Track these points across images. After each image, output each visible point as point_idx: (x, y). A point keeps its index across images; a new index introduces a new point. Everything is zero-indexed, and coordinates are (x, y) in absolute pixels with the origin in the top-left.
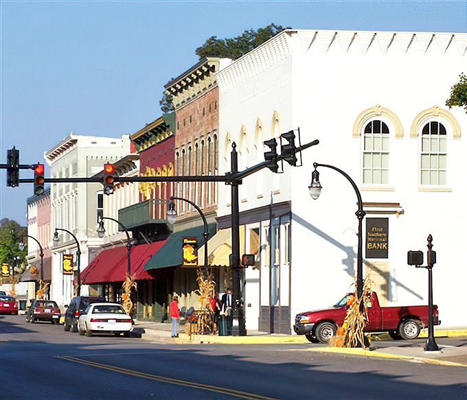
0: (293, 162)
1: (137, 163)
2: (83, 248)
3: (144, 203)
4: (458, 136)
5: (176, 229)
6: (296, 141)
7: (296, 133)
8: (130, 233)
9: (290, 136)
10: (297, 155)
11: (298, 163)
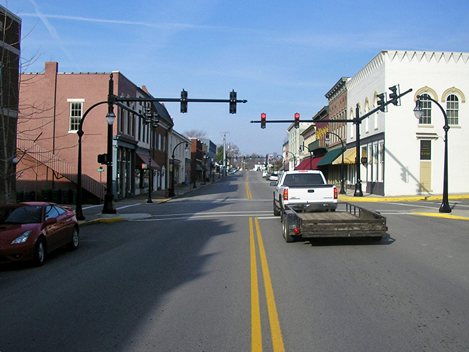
0: (395, 104)
1: (315, 128)
2: (298, 159)
3: (317, 140)
4: (463, 102)
5: (329, 150)
6: (397, 91)
7: (397, 87)
8: (312, 153)
9: (394, 89)
10: (398, 100)
11: (398, 104)
